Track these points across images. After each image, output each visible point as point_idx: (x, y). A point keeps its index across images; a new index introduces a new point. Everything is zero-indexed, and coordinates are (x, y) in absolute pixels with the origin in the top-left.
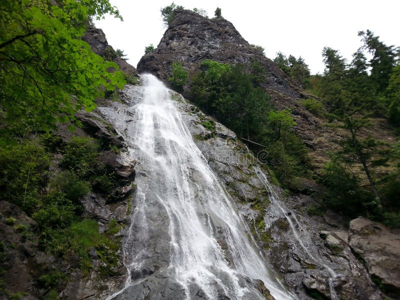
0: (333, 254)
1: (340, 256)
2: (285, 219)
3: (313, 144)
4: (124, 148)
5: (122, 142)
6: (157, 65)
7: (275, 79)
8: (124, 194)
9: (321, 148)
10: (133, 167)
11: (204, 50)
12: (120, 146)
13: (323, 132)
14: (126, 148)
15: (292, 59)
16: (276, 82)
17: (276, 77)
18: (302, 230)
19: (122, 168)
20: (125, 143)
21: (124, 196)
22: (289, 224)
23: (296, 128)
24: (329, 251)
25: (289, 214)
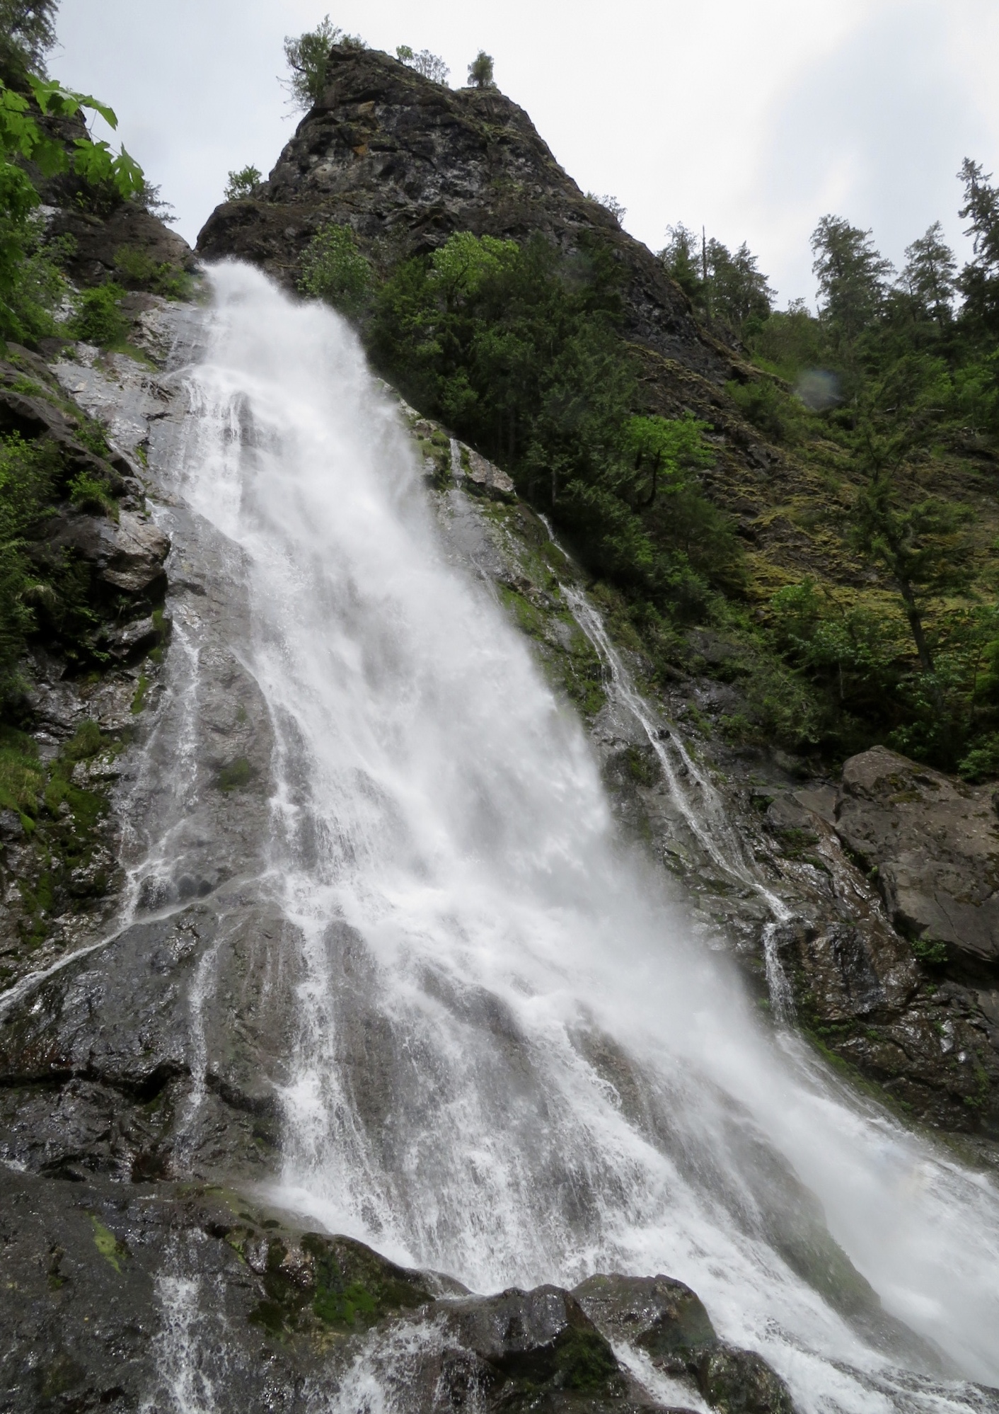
0: (784, 855)
1: (806, 861)
2: (650, 749)
3: (758, 525)
4: (130, 498)
5: (126, 479)
6: (265, 240)
7: (656, 312)
8: (126, 645)
9: (780, 540)
10: (158, 560)
11: (427, 198)
12: (118, 492)
13: (790, 492)
14: (141, 498)
15: (717, 255)
16: (658, 321)
17: (657, 306)
18: (698, 784)
19: (122, 560)
20: (135, 481)
21: (125, 652)
22: (659, 764)
23: (708, 476)
24: (774, 845)
25: (664, 736)
